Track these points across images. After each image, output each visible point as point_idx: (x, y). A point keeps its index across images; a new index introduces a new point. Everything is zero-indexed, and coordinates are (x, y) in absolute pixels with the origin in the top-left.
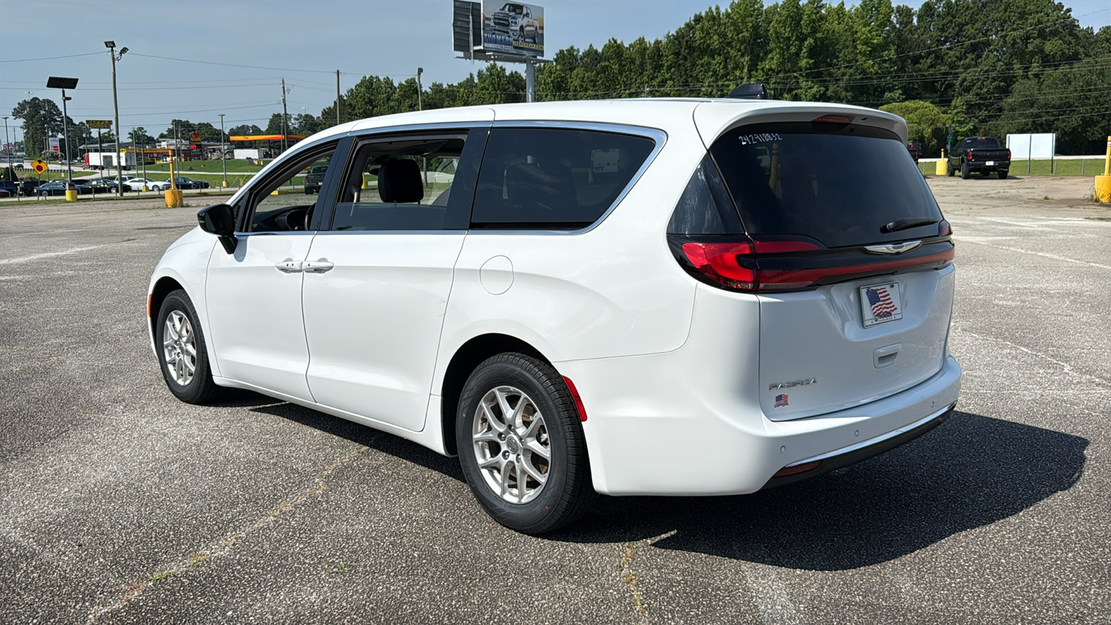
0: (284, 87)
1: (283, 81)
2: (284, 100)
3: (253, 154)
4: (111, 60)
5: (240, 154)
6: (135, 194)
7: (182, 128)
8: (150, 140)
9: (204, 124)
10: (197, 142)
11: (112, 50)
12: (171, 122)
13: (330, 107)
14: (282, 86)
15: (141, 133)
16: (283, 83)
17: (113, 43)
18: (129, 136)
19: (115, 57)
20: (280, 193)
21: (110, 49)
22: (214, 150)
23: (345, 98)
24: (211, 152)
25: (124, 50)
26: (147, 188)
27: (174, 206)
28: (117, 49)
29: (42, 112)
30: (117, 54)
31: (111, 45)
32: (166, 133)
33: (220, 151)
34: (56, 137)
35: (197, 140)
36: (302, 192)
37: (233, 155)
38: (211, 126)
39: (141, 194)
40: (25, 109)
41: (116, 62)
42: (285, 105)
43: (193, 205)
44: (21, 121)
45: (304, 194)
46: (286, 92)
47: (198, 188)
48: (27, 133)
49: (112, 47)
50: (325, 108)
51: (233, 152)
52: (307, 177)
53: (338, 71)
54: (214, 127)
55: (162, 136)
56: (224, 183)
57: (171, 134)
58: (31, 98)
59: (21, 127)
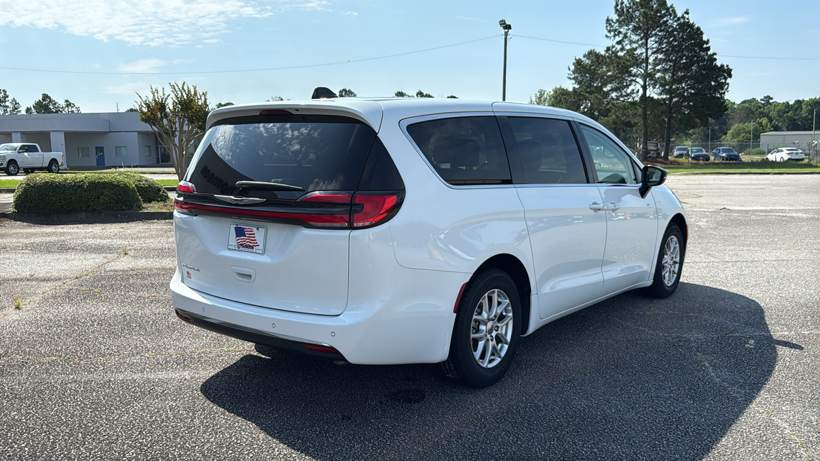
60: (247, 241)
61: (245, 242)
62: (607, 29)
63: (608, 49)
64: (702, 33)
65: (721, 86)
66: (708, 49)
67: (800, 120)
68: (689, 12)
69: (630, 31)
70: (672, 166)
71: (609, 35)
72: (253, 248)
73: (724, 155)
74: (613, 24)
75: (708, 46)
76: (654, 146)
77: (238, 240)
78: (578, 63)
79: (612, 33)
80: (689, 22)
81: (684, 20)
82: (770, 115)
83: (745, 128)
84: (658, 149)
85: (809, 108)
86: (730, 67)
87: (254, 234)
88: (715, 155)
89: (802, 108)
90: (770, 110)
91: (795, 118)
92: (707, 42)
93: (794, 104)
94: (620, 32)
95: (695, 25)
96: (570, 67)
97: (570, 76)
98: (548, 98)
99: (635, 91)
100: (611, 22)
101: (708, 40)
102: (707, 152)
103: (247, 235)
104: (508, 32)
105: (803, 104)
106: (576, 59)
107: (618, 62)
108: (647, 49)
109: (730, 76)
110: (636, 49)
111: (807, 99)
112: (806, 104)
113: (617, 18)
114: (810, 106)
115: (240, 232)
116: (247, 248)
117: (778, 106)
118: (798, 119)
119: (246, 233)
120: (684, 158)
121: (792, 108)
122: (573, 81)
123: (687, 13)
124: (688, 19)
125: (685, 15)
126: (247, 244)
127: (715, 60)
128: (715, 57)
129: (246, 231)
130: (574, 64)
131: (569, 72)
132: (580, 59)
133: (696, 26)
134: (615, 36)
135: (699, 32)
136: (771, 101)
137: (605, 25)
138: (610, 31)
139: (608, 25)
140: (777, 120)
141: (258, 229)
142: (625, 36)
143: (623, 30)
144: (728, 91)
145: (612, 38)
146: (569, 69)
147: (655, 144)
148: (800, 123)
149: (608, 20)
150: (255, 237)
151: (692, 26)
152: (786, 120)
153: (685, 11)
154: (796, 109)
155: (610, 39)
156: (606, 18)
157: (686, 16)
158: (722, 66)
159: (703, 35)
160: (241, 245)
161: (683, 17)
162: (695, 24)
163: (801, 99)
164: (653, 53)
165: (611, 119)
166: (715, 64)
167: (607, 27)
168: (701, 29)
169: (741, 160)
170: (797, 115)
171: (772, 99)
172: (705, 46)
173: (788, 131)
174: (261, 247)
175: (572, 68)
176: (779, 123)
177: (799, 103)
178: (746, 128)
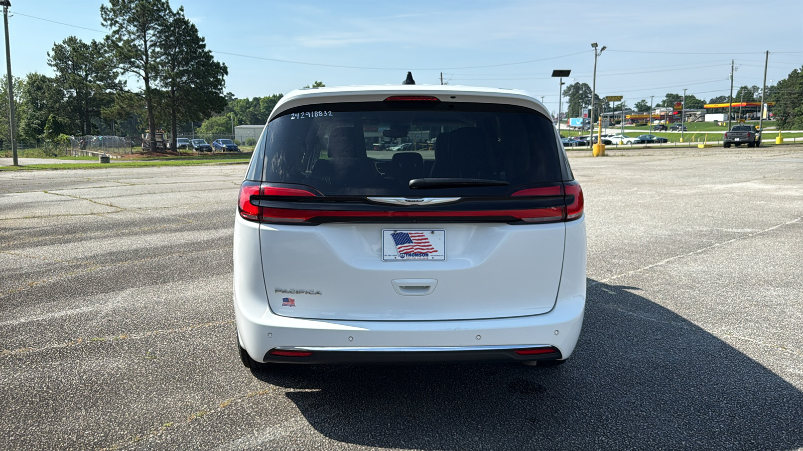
0: (733, 67)
1: (733, 62)
2: (732, 77)
3: (720, 117)
4: (594, 56)
5: (710, 118)
6: (615, 146)
7: (672, 100)
8: (648, 109)
9: (689, 96)
10: (679, 109)
11: (596, 49)
12: (665, 95)
13: (784, 80)
14: (731, 65)
15: (643, 104)
16: (733, 63)
17: (596, 44)
18: (635, 106)
19: (597, 54)
20: (706, 146)
21: (594, 48)
22: (691, 115)
23: (799, 71)
24: (688, 117)
25: (604, 48)
26: (622, 143)
27: (598, 156)
28: (599, 48)
29: (581, 92)
30: (598, 52)
31: (595, 45)
32: (661, 103)
33: (695, 115)
34: (587, 108)
35: (679, 108)
36: (722, 146)
37: (704, 119)
38: (694, 97)
39: (618, 146)
40: (570, 90)
41: (598, 57)
42: (732, 80)
43: (611, 155)
44: (567, 98)
45: (723, 148)
46: (734, 70)
47: (659, 142)
48: (570, 106)
49: (596, 47)
50: (780, 80)
51: (704, 116)
52: (726, 135)
53: (768, 52)
54: (697, 98)
55: (658, 106)
56: (681, 139)
57: (665, 104)
58: (575, 83)
59: (567, 102)
60: (415, 248)
61: (413, 250)
62: (103, 17)
63: (108, 38)
64: (196, 31)
65: (219, 83)
66: (204, 46)
67: (260, 115)
68: (184, 8)
69: (126, 22)
70: (183, 157)
71: (105, 23)
72: (427, 255)
73: (224, 146)
74: (108, 13)
75: (203, 43)
76: (160, 138)
77: (399, 248)
78: (58, 49)
79: (109, 22)
80: (184, 19)
81: (179, 16)
82: (234, 109)
83: (217, 121)
84: (164, 141)
85: (266, 105)
86: (226, 65)
87: (427, 239)
88: (216, 147)
89: (260, 105)
90: (233, 105)
91: (256, 113)
92: (203, 40)
93: (253, 101)
94: (116, 22)
95: (189, 23)
96: (49, 53)
97: (50, 62)
98: (17, 84)
99: (123, 82)
100: (106, 10)
101: (203, 38)
102: (208, 143)
103: (413, 241)
104: (7, 8)
105: (260, 101)
106: (55, 45)
107: (120, 52)
108: (145, 42)
109: (227, 73)
110: (134, 40)
111: (262, 97)
112: (263, 101)
113: (112, 7)
114: (267, 103)
115: (400, 239)
116: (417, 255)
117: (240, 102)
118: (258, 114)
119: (412, 238)
120: (187, 149)
121: (252, 104)
122: (55, 68)
123: (182, 10)
124: (183, 16)
125: (180, 12)
126: (415, 251)
127: (212, 57)
128: (211, 54)
129: (412, 237)
130: (53, 49)
131: (49, 58)
132: (61, 46)
133: (191, 23)
134: (111, 25)
135: (194, 30)
136: (233, 98)
137: (100, 13)
138: (105, 20)
139: (103, 13)
140: (241, 115)
141: (433, 232)
142: (121, 27)
143: (119, 19)
144: (225, 87)
145: (109, 27)
146: (49, 55)
147: (160, 136)
148: (260, 118)
149: (102, 8)
150: (428, 242)
151: (186, 23)
152: (249, 115)
153: (180, 7)
154: (255, 106)
155: (107, 27)
156: (101, 6)
157: (182, 13)
158: (218, 63)
159: (198, 33)
160: (406, 253)
161: (178, 13)
162: (189, 21)
163: (257, 97)
164: (151, 46)
165: (115, 109)
166: (213, 61)
167: (102, 15)
168: (196, 27)
169: (240, 151)
170: (257, 111)
171: (233, 95)
172: (201, 43)
173: (251, 124)
174: (441, 252)
175: (52, 53)
176: (243, 117)
177: (256, 100)
178: (219, 121)
